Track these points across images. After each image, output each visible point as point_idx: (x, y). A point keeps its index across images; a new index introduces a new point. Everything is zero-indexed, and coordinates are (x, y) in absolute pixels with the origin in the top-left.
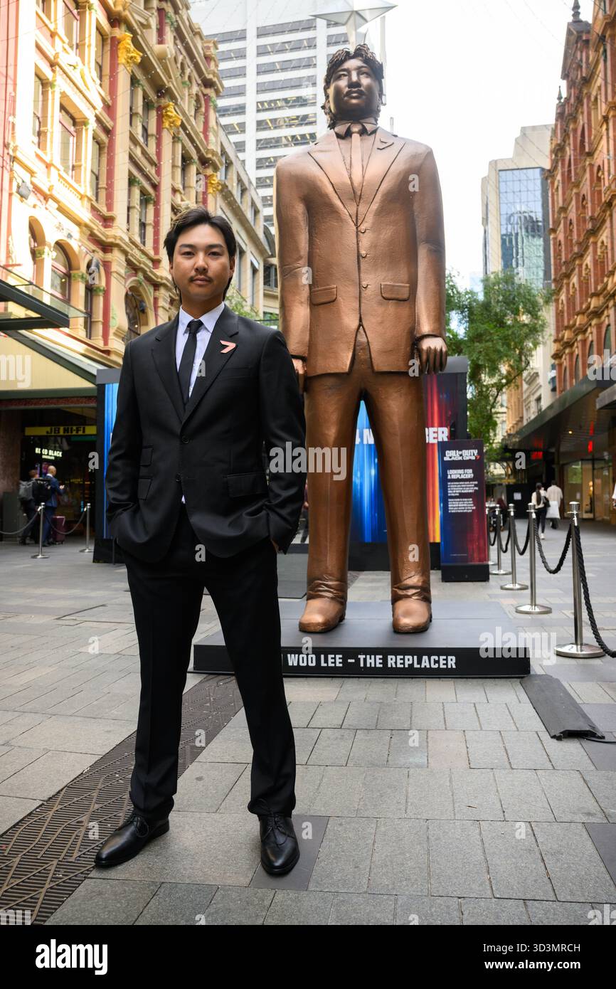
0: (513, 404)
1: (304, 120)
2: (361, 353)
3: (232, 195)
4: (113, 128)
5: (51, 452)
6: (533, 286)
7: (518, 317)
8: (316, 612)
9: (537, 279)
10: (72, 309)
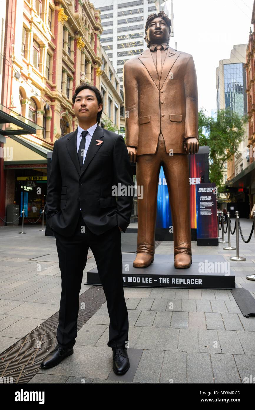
0: (230, 167)
1: (138, 44)
2: (161, 146)
3: (106, 76)
4: (55, 48)
5: (28, 188)
6: (239, 115)
7: (232, 129)
8: (140, 258)
9: (241, 112)
10: (37, 126)
